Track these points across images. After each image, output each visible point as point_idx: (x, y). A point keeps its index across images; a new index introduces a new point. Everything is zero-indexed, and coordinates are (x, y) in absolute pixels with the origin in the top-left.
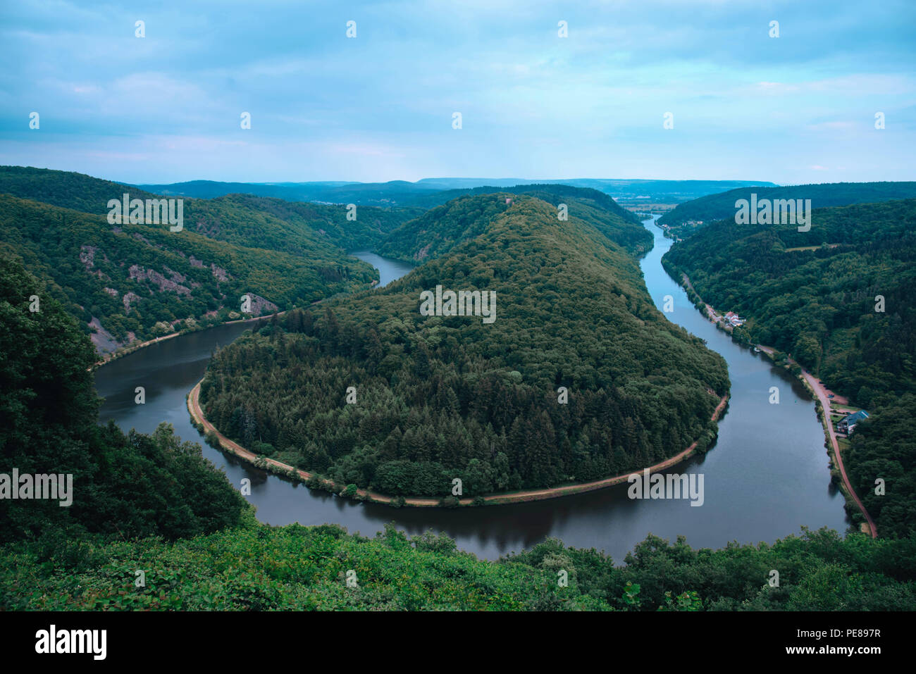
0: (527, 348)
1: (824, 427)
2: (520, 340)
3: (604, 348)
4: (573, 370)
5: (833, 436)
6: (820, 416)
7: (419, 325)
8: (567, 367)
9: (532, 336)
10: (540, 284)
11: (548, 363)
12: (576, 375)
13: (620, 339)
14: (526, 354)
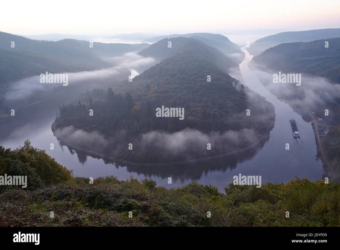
0: (192, 102)
1: (315, 132)
2: (189, 98)
3: (223, 101)
4: (210, 111)
5: (318, 137)
6: (314, 128)
7: (147, 93)
8: (208, 109)
9: (193, 97)
10: (197, 76)
11: (200, 108)
12: (211, 112)
13: (230, 98)
14: (191, 104)
